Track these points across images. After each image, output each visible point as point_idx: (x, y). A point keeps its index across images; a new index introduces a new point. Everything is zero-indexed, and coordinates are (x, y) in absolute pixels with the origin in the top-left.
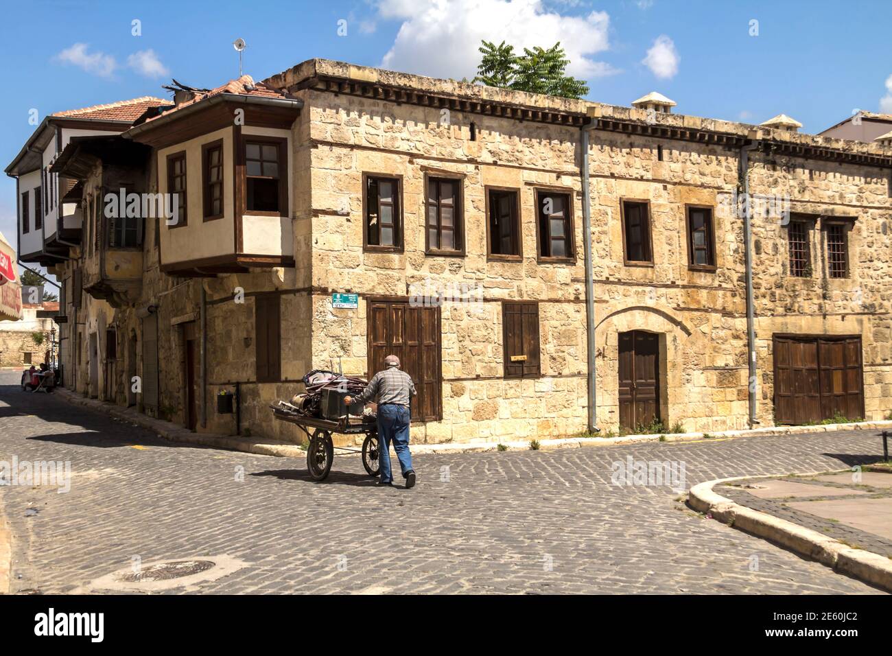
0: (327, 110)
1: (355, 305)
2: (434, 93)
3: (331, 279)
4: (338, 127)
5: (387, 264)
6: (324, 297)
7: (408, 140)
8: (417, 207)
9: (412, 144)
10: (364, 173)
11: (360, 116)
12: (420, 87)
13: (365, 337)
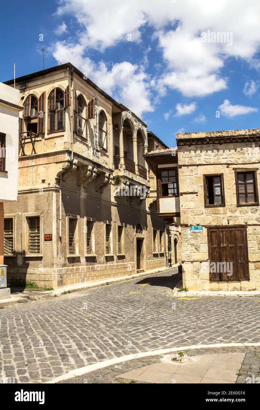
0: (185, 152)
1: (202, 230)
2: (235, 136)
3: (189, 220)
4: (191, 158)
5: (217, 212)
6: (187, 228)
7: (226, 158)
8: (231, 186)
9: (228, 160)
10: (204, 175)
11: (201, 152)
12: (227, 135)
13: (207, 244)
